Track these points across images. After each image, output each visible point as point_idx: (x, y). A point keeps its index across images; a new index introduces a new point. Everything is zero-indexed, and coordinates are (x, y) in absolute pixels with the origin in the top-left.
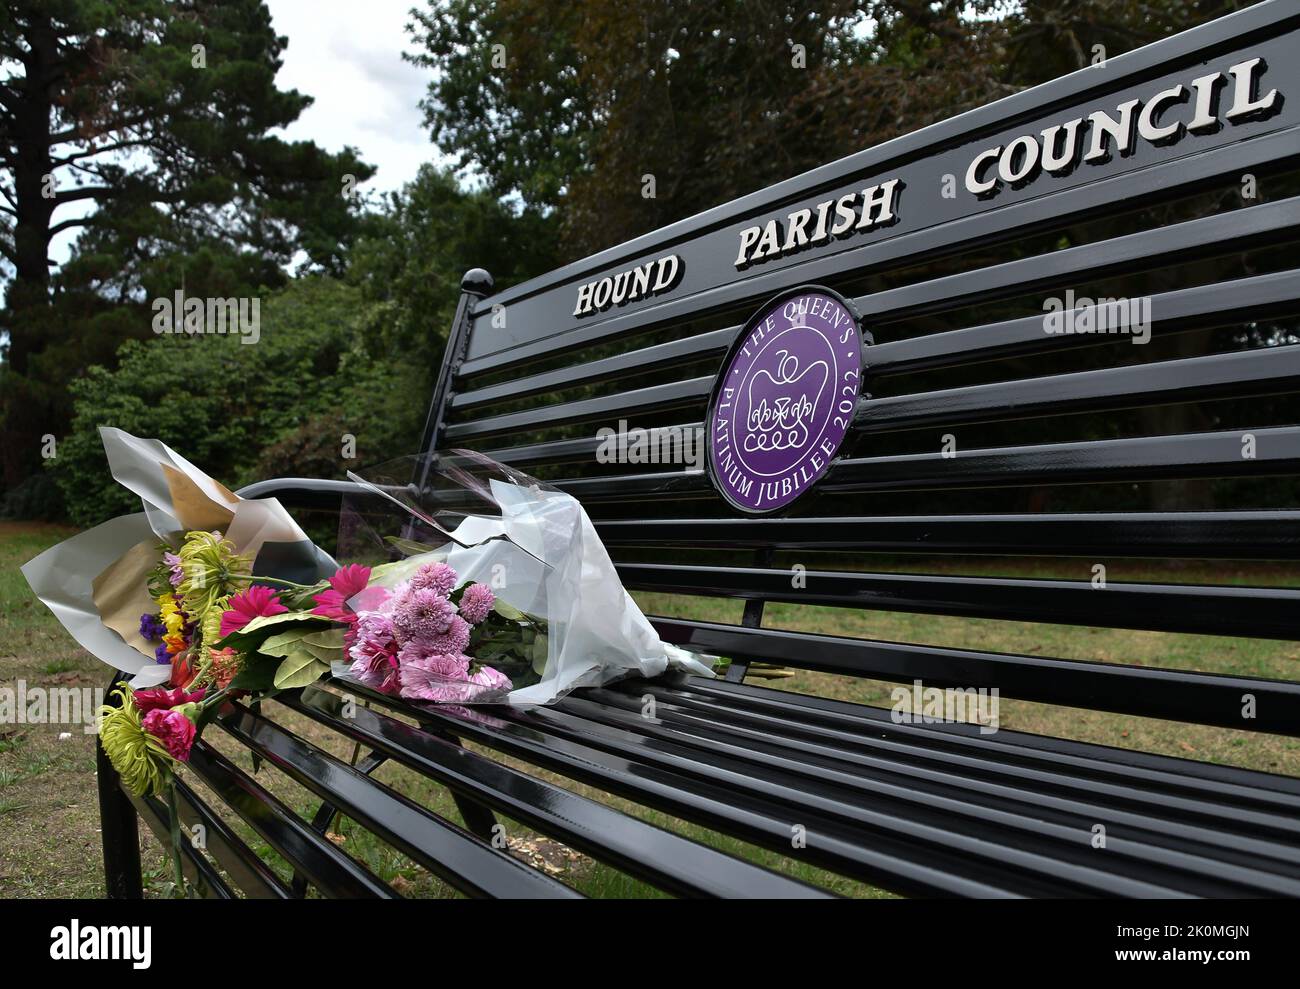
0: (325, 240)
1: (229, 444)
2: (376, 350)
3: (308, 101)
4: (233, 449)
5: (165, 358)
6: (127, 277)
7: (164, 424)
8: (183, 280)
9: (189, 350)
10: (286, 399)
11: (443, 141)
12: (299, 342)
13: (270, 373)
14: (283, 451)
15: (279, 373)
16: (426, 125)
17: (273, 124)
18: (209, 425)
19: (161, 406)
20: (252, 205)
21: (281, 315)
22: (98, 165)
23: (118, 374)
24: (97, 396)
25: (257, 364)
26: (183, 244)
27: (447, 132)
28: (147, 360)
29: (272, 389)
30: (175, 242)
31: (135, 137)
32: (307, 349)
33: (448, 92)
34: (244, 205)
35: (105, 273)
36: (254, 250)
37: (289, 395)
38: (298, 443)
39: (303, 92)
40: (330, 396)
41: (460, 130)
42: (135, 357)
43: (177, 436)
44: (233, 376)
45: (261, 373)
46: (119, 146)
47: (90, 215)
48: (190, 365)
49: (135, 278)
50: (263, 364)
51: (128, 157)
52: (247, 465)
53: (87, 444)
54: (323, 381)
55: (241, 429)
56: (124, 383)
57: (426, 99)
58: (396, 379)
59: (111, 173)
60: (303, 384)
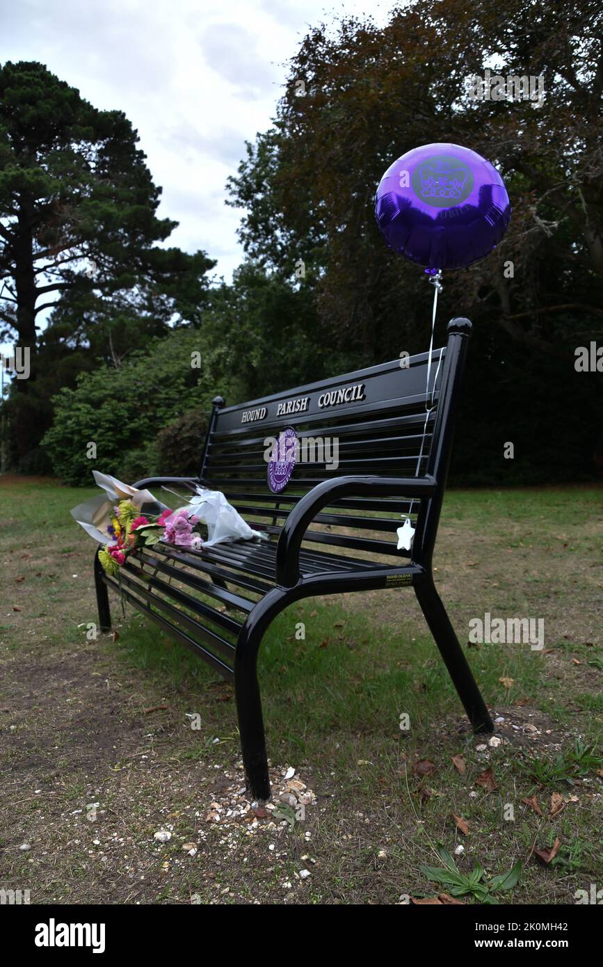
0: (189, 306)
1: (141, 429)
2: (217, 374)
3: (175, 224)
4: (143, 431)
5: (102, 381)
6: (79, 335)
7: (104, 419)
8: (110, 335)
9: (116, 376)
10: (171, 402)
11: (251, 251)
12: (177, 368)
13: (162, 387)
14: (170, 432)
15: (167, 387)
16: (241, 242)
17: (156, 239)
18: (129, 418)
19: (101, 409)
20: (147, 288)
21: (166, 352)
22: (60, 270)
23: (77, 391)
24: (66, 404)
25: (153, 382)
26: (109, 314)
27: (254, 246)
28: (93, 383)
29: (163, 396)
30: (105, 312)
31: (79, 253)
32: (181, 372)
33: (253, 222)
34: (142, 289)
35: (67, 333)
36: (149, 314)
37: (173, 399)
38: (178, 427)
39: (172, 219)
40: (195, 399)
41: (261, 244)
42: (86, 381)
43: (111, 425)
44: (141, 390)
45: (156, 387)
46: (71, 259)
47: (57, 300)
48: (116, 384)
49: (83, 335)
50: (157, 382)
51: (76, 266)
52: (151, 440)
53: (61, 432)
54: (192, 390)
55: (146, 420)
56: (80, 397)
57: (240, 227)
58: (233, 387)
59: (67, 274)
60: (180, 392)
